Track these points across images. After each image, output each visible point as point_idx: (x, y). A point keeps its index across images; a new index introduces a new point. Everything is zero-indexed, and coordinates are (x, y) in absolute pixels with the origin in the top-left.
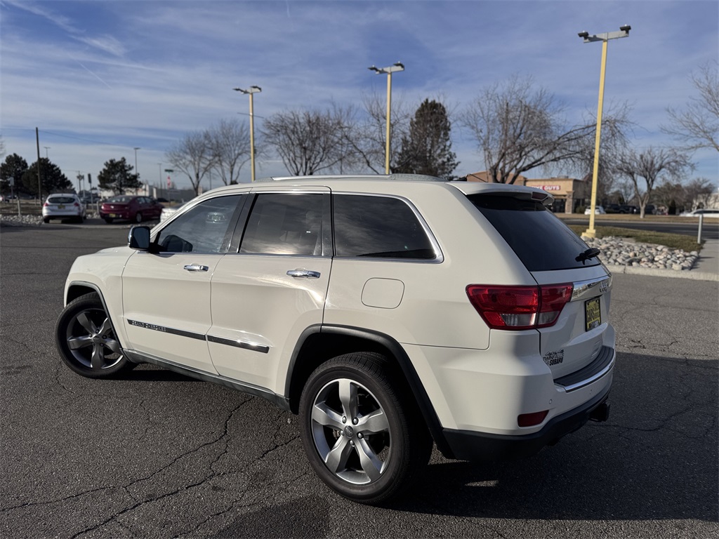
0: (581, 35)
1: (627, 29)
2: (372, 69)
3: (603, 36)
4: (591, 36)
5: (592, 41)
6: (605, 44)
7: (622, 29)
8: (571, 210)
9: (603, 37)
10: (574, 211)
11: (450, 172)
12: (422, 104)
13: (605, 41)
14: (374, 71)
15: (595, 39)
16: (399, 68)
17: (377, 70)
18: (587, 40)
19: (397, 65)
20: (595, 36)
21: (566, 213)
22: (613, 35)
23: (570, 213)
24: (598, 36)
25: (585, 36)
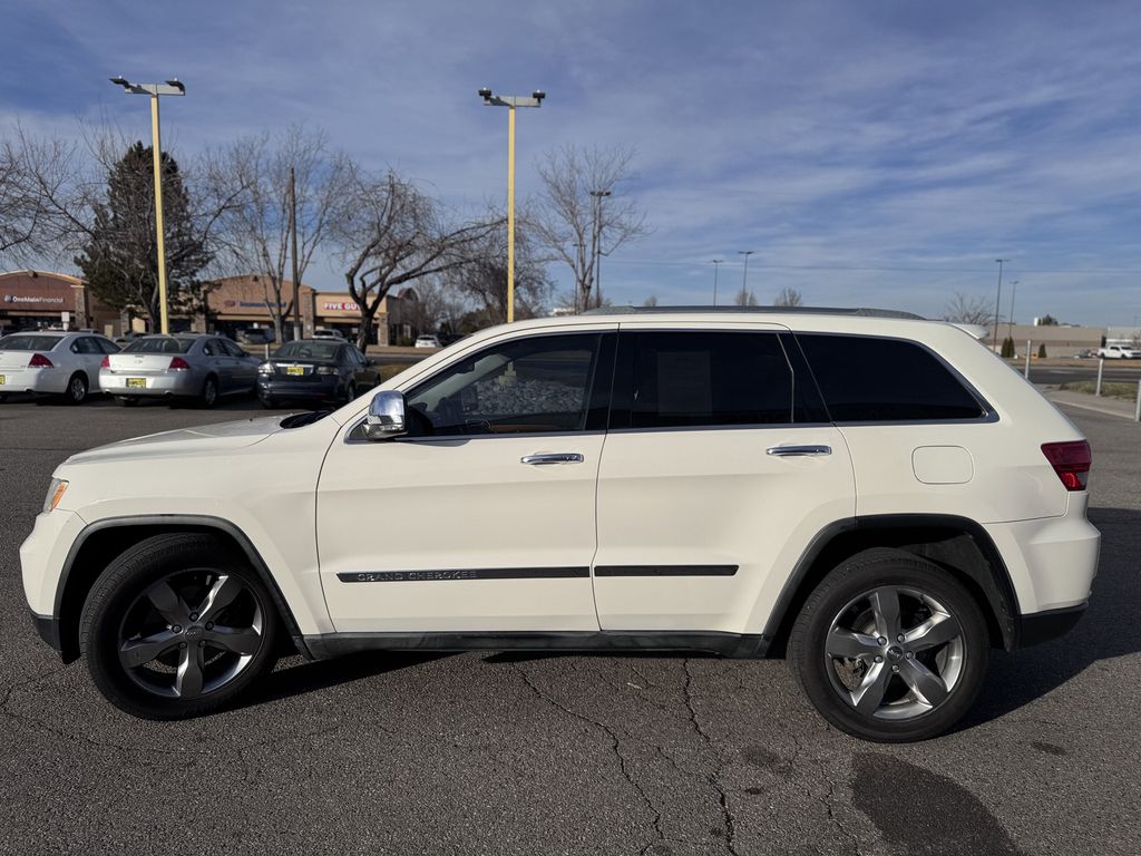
0: (482, 93)
1: (539, 97)
2: (117, 82)
3: (508, 100)
4: (493, 97)
5: (495, 104)
6: (512, 112)
7: (536, 96)
8: (387, 341)
9: (509, 102)
10: (392, 342)
11: (193, 274)
12: (131, 151)
13: (512, 107)
14: (122, 86)
15: (497, 102)
16: (176, 90)
17: (127, 86)
18: (489, 102)
19: (173, 84)
20: (498, 98)
21: (380, 345)
22: (521, 101)
23: (386, 345)
24: (503, 99)
25: (486, 95)
